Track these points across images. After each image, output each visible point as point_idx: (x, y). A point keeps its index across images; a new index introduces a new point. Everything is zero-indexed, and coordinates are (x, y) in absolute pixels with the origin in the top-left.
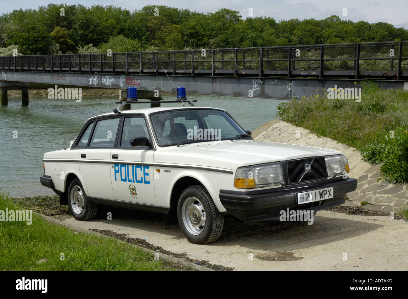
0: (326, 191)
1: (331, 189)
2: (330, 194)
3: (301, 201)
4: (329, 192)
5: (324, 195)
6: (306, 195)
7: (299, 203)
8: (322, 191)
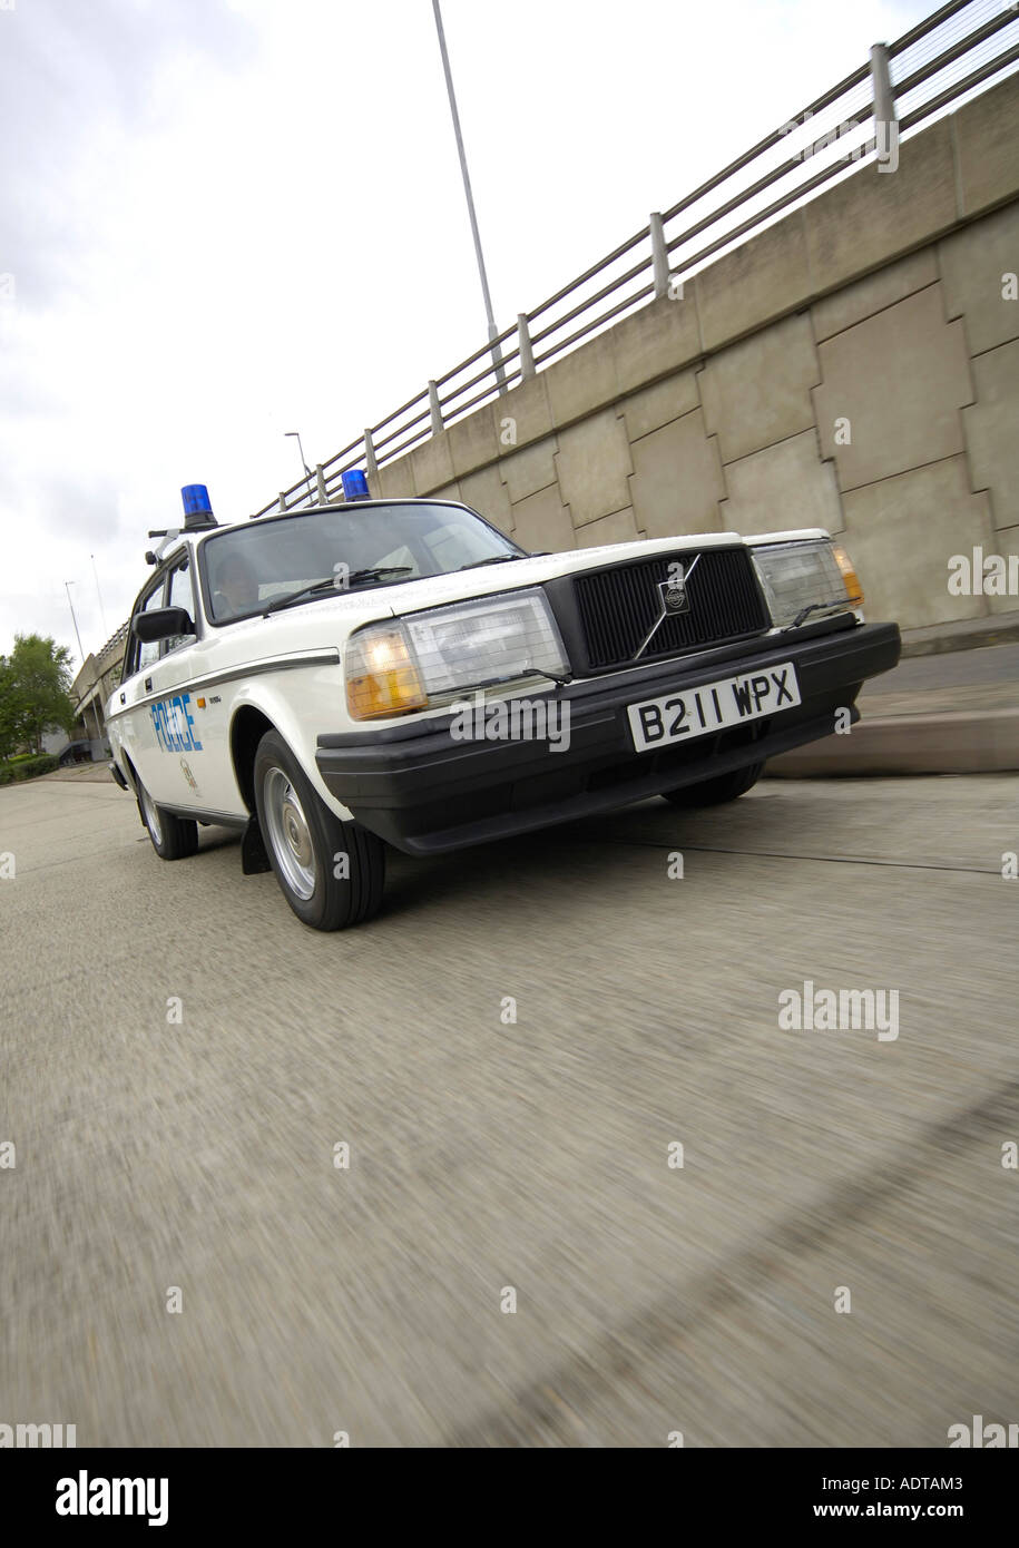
0: (763, 679)
1: (785, 672)
2: (783, 691)
3: (649, 739)
4: (781, 684)
5: (757, 698)
6: (668, 707)
7: (641, 745)
8: (746, 683)
